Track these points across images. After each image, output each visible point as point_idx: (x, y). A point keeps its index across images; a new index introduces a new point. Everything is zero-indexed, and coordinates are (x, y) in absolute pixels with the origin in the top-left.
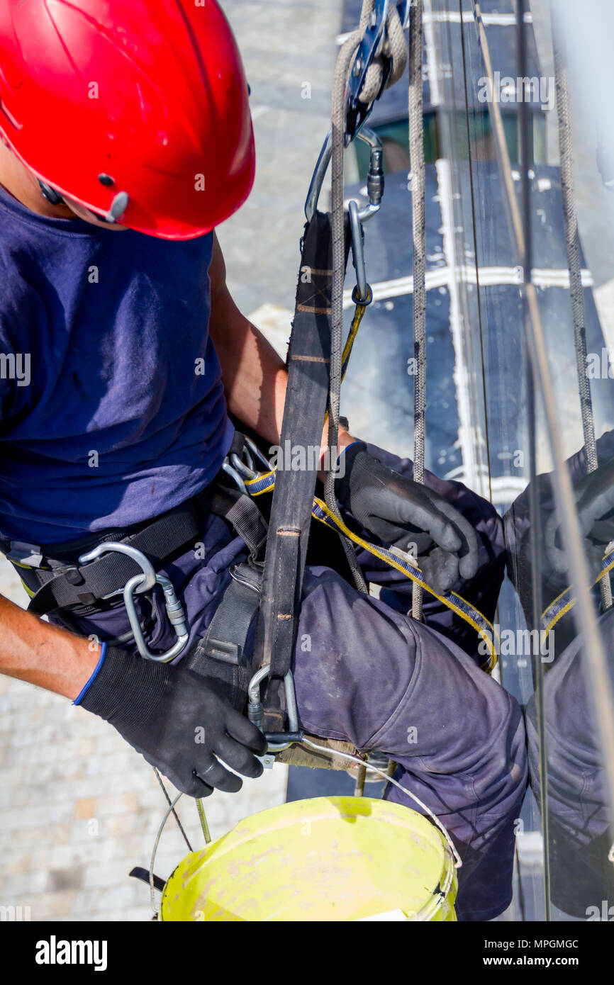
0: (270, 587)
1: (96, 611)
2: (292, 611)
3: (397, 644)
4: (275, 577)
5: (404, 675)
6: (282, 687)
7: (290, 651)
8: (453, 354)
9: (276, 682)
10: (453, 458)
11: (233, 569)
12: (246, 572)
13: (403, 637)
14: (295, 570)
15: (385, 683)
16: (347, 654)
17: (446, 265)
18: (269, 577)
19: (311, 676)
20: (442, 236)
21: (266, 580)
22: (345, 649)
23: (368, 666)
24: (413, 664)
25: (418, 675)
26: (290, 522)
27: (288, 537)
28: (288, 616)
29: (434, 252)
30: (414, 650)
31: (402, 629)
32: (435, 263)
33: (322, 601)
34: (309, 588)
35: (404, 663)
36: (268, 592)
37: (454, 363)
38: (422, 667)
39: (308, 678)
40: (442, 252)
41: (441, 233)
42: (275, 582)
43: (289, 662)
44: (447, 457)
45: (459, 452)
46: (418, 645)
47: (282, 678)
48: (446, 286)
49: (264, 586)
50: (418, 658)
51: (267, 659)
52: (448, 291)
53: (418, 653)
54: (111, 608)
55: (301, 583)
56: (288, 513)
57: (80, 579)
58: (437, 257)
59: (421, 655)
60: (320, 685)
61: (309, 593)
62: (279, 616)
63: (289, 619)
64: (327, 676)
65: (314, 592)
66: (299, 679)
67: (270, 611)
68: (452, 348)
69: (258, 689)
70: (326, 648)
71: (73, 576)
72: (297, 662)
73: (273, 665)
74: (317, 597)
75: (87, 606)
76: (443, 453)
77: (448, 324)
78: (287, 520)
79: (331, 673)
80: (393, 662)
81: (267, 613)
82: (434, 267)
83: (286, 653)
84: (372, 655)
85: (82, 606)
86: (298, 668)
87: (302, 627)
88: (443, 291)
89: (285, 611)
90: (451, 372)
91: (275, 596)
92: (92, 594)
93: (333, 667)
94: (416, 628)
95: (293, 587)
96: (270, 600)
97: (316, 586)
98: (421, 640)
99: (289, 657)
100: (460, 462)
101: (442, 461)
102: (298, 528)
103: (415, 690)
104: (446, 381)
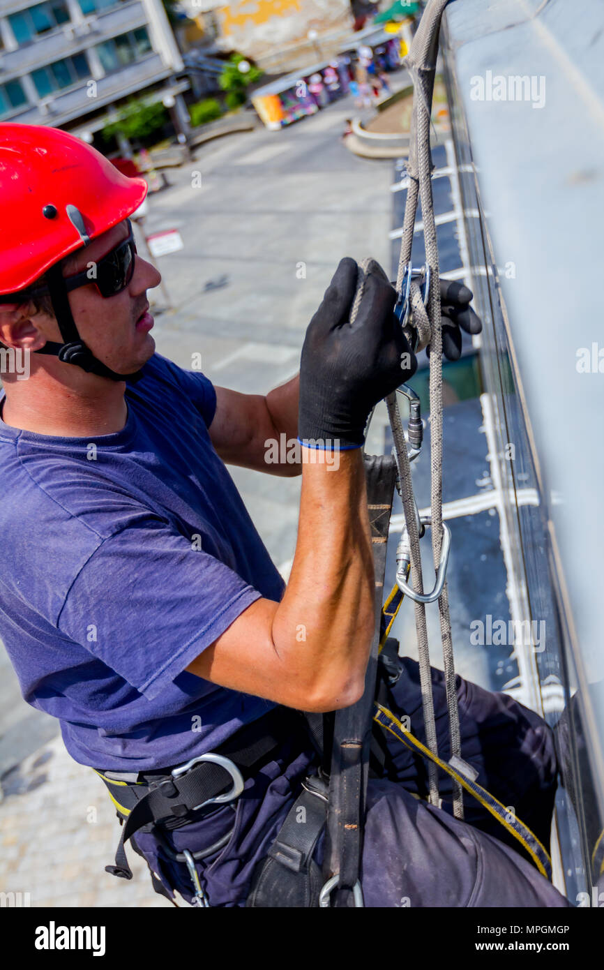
0: (336, 798)
1: (186, 823)
2: (358, 821)
3: (458, 854)
4: (341, 788)
5: (467, 885)
6: (352, 898)
7: (357, 861)
8: (505, 571)
9: (345, 892)
10: (510, 669)
11: (304, 781)
12: (317, 784)
13: (464, 848)
14: (358, 781)
15: (448, 893)
16: (412, 864)
17: (494, 488)
18: (335, 788)
19: (379, 886)
20: (489, 464)
21: (332, 791)
22: (409, 859)
23: (432, 877)
24: (475, 873)
25: (481, 884)
26: (352, 736)
27: (351, 750)
28: (354, 826)
29: (482, 478)
30: (475, 861)
31: (463, 840)
32: (484, 487)
33: (387, 812)
34: (374, 800)
35: (466, 873)
36: (335, 802)
37: (506, 580)
38: (484, 877)
39: (376, 888)
40: (490, 476)
41: (488, 460)
42: (341, 793)
43: (357, 872)
44: (504, 668)
45: (515, 663)
46: (479, 855)
47: (351, 889)
48: (495, 508)
49: (331, 797)
50: (479, 868)
51: (336, 870)
52: (497, 513)
53: (479, 863)
54: (202, 819)
55: (365, 794)
56: (351, 726)
57: (174, 792)
58: (485, 482)
59: (482, 865)
60: (387, 894)
61: (373, 804)
62: (346, 826)
63: (355, 828)
64: (394, 886)
65: (379, 803)
66: (368, 889)
67: (337, 822)
68: (503, 565)
69: (328, 898)
70: (392, 858)
71: (168, 789)
72: (364, 872)
73: (342, 875)
74: (381, 809)
75: (179, 818)
76: (501, 663)
77: (499, 543)
78: (350, 733)
79: (396, 884)
80: (456, 873)
81: (335, 825)
82: (483, 490)
83: (353, 862)
84: (436, 865)
85: (175, 819)
86: (366, 878)
87: (368, 837)
88: (492, 513)
89: (351, 822)
90: (504, 587)
91: (342, 807)
92: (185, 806)
93: (399, 878)
94: (477, 838)
95: (357, 797)
96: (337, 811)
97: (380, 798)
98: (482, 850)
99: (357, 866)
100: (517, 673)
101: (499, 672)
102: (359, 740)
103: (478, 900)
104: (499, 597)
